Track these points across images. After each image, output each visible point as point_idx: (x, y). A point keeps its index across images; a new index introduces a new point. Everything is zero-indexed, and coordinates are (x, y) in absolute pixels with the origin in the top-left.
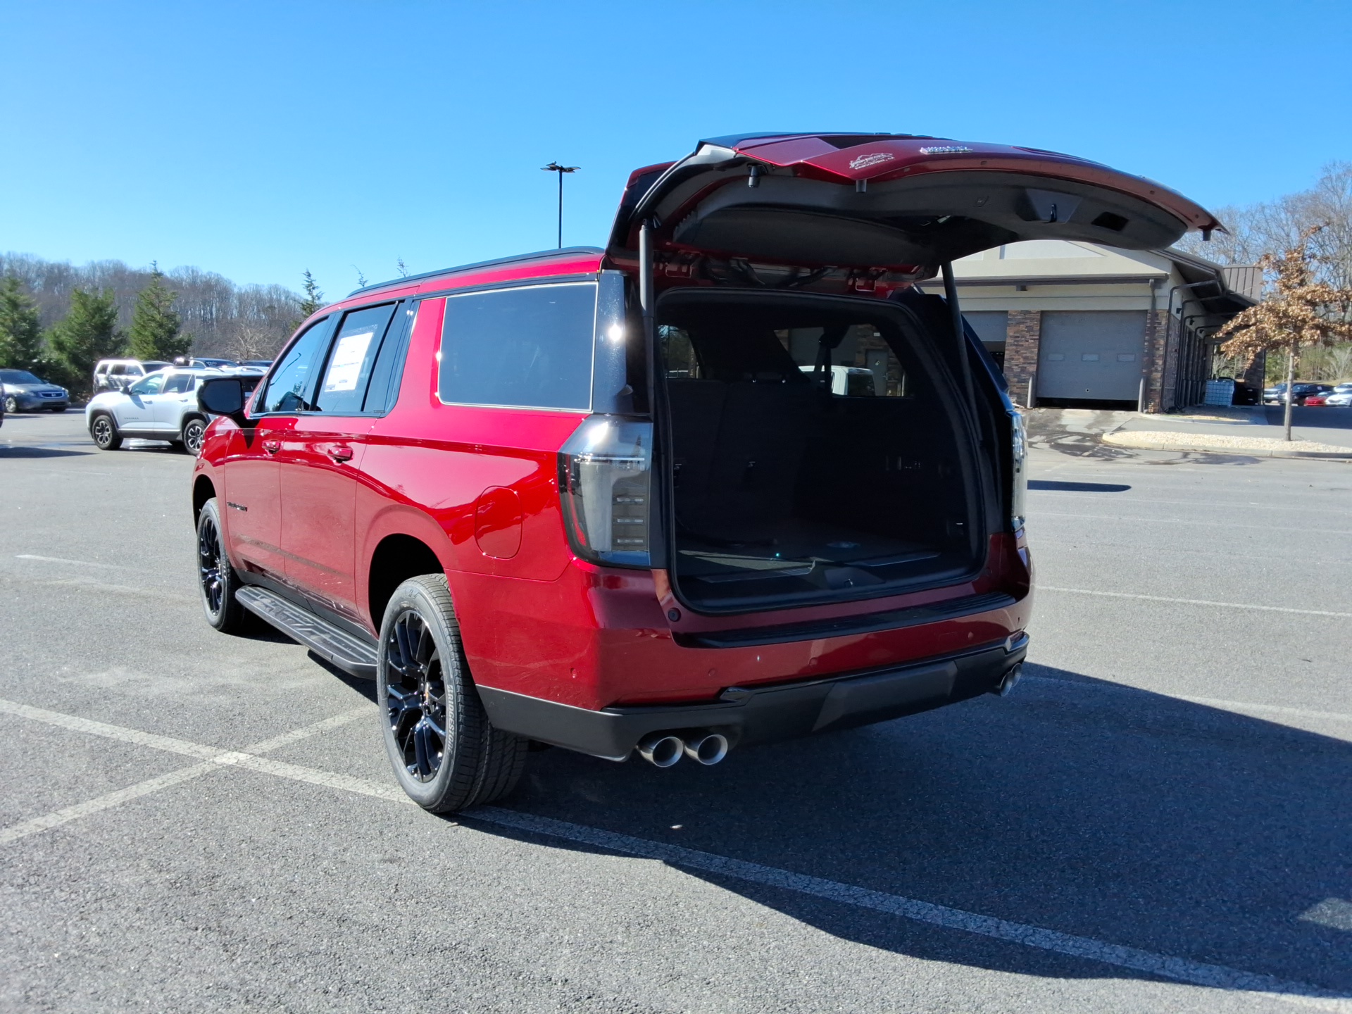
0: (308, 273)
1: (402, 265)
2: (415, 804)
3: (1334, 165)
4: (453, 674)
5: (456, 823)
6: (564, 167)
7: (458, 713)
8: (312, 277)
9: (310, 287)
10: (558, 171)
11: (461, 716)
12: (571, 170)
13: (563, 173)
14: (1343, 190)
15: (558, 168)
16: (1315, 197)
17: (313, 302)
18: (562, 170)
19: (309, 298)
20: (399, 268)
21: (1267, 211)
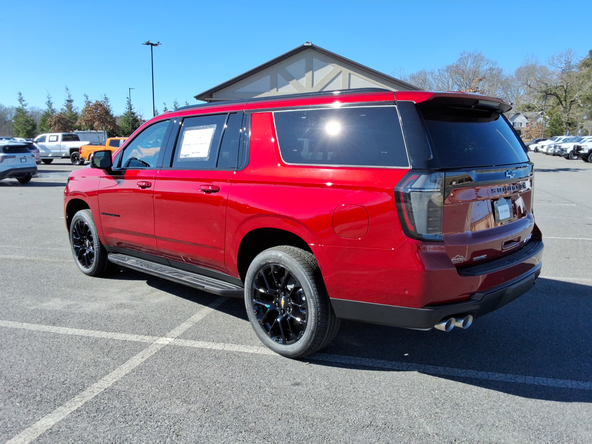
0: (20, 93)
1: (67, 89)
2: (278, 355)
3: (464, 53)
4: (314, 294)
5: (308, 363)
6: (153, 43)
7: (318, 312)
8: (22, 95)
9: (21, 100)
10: (150, 45)
11: (319, 313)
12: (156, 45)
13: (153, 47)
14: (467, 63)
15: (150, 44)
16: (457, 66)
17: (23, 107)
18: (152, 45)
19: (21, 105)
20: (66, 90)
21: (440, 71)
